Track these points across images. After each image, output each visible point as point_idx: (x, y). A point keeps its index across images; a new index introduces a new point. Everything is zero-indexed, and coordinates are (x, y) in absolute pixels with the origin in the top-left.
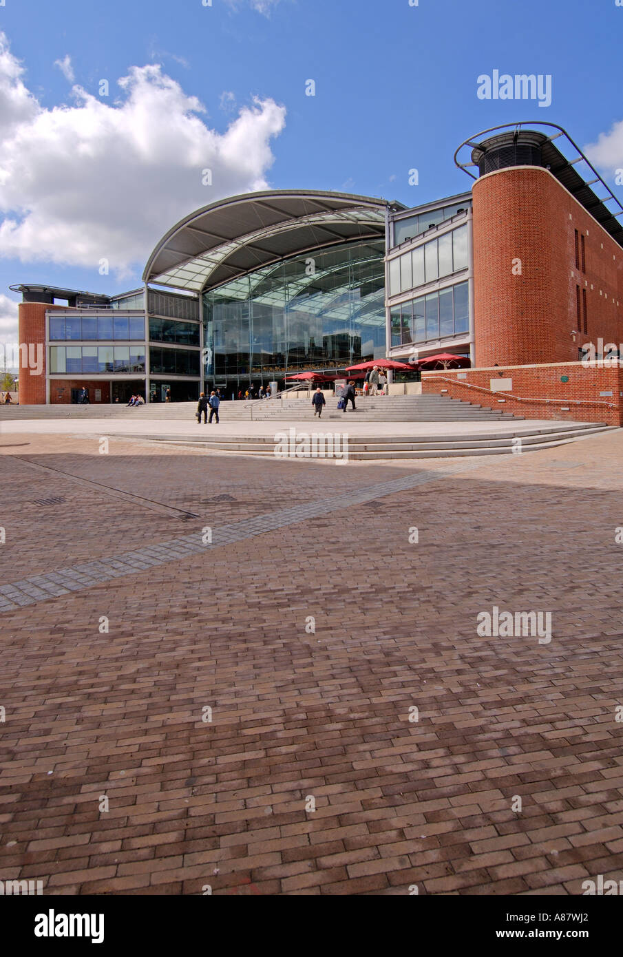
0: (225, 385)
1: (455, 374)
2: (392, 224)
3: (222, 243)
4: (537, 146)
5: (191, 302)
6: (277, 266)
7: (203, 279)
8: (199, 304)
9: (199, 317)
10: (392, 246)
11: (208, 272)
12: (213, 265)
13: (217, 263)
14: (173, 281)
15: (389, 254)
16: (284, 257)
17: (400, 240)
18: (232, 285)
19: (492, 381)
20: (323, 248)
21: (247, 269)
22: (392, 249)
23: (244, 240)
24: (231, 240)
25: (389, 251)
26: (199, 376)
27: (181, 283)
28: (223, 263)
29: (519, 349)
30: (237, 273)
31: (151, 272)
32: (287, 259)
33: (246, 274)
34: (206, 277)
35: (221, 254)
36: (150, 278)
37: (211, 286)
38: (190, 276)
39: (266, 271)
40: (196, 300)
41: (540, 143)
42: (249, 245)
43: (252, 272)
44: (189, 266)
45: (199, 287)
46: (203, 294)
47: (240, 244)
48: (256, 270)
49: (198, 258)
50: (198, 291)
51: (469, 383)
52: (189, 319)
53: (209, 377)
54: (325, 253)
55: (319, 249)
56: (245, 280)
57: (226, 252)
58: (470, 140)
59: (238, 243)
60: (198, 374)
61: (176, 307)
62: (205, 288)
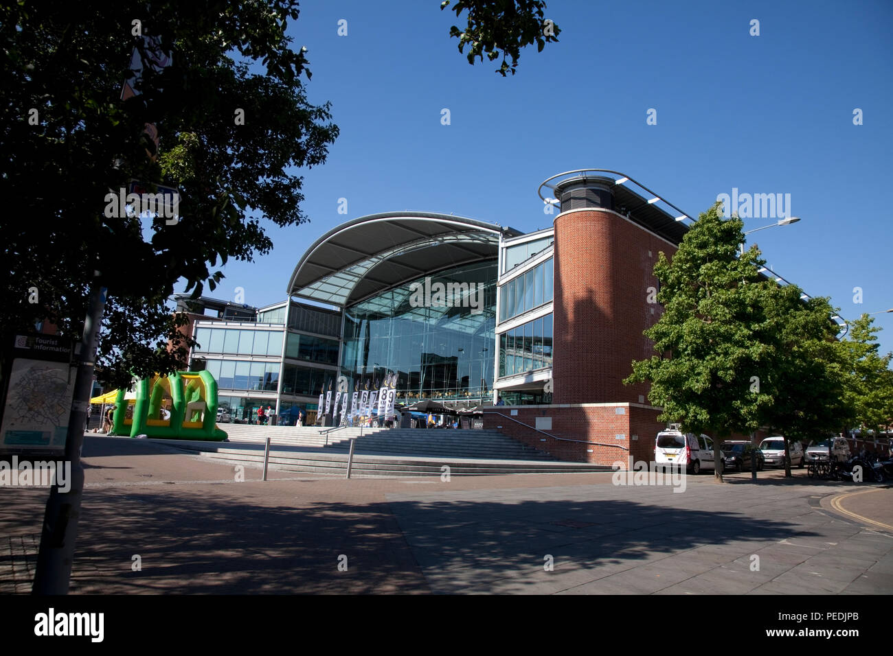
1: (509, 410)
2: (504, 251)
3: (363, 259)
5: (333, 316)
7: (347, 293)
8: (341, 318)
9: (340, 334)
10: (504, 272)
11: (352, 285)
12: (356, 279)
13: (359, 277)
14: (316, 295)
15: (501, 280)
16: (427, 273)
17: (511, 266)
18: (376, 300)
19: (538, 420)
20: (458, 266)
21: (391, 284)
22: (504, 275)
23: (385, 255)
24: (373, 255)
25: (501, 277)
27: (325, 297)
28: (366, 277)
30: (381, 288)
31: (295, 285)
32: (430, 274)
33: (390, 289)
34: (349, 291)
35: (364, 268)
36: (293, 291)
37: (355, 300)
38: (334, 289)
40: (339, 314)
42: (389, 260)
43: (396, 287)
44: (331, 279)
45: (343, 300)
46: (347, 308)
47: (380, 259)
48: (400, 285)
49: (341, 272)
50: (342, 305)
51: (519, 420)
52: (329, 335)
54: (461, 272)
55: (454, 267)
56: (389, 295)
57: (369, 266)
58: (546, 182)
59: (379, 258)
61: (317, 322)
62: (348, 302)
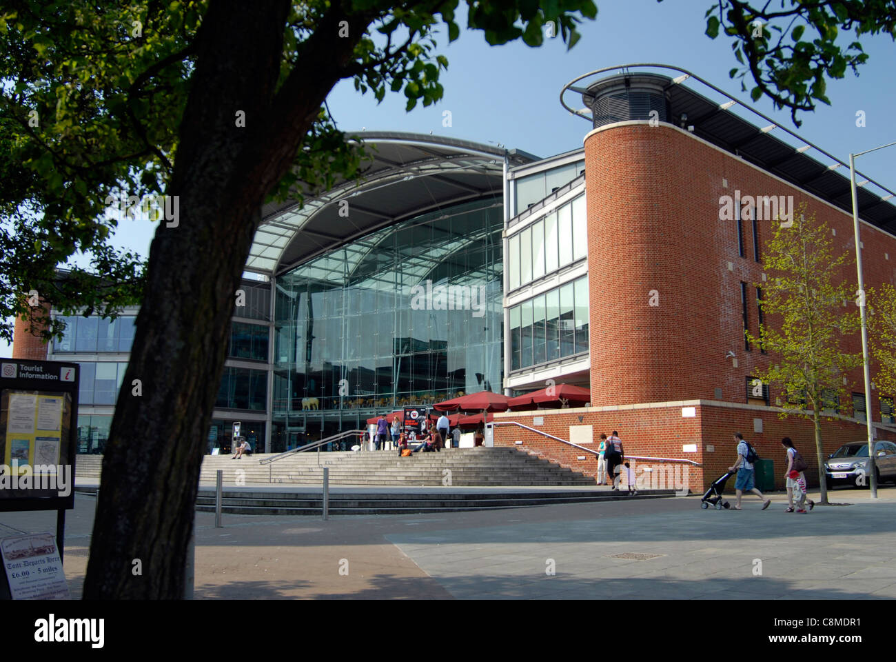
0: (303, 429)
1: (532, 417)
2: (512, 183)
4: (661, 92)
5: (258, 289)
6: (388, 232)
7: (277, 253)
8: (270, 292)
9: (269, 316)
10: (512, 216)
11: (283, 242)
12: (290, 233)
13: (295, 230)
15: (508, 227)
16: (396, 219)
17: (522, 207)
18: (321, 263)
19: (573, 429)
20: (442, 207)
21: (343, 238)
22: (513, 219)
23: (333, 195)
24: (314, 196)
25: (508, 223)
26: (265, 413)
28: (305, 229)
29: (635, 381)
30: (326, 245)
32: (401, 221)
33: (341, 245)
34: (280, 250)
35: (301, 216)
37: (290, 263)
39: (375, 240)
40: (266, 286)
41: (664, 87)
43: (350, 242)
45: (271, 265)
46: (278, 277)
47: (326, 202)
48: (357, 238)
49: (268, 224)
50: (271, 272)
51: (547, 431)
52: (254, 318)
53: (279, 414)
54: (447, 217)
55: (436, 209)
56: (339, 254)
57: (309, 213)
58: (571, 84)
59: (323, 201)
60: (263, 409)
62: (279, 268)
